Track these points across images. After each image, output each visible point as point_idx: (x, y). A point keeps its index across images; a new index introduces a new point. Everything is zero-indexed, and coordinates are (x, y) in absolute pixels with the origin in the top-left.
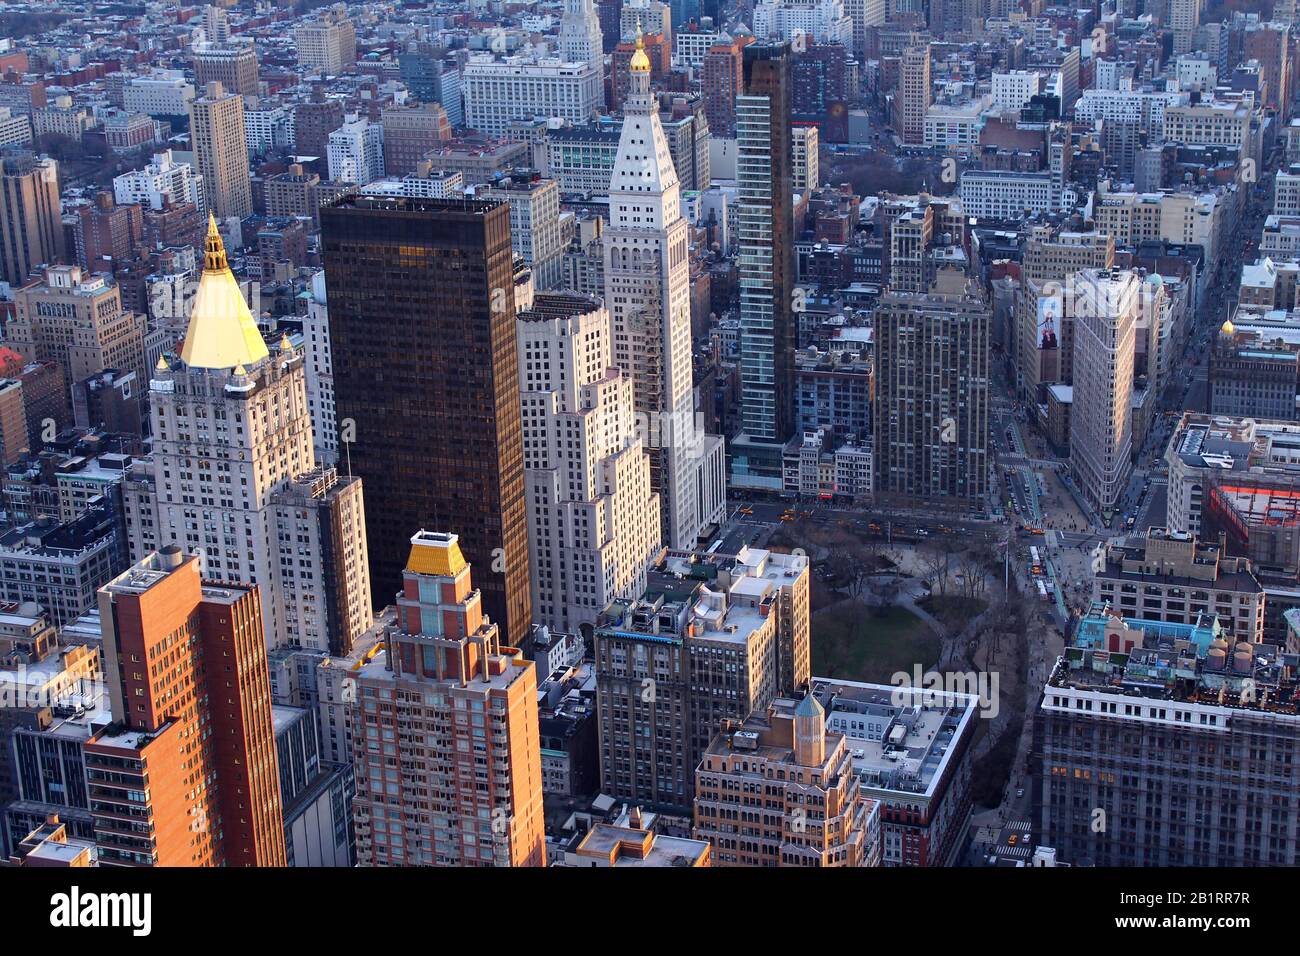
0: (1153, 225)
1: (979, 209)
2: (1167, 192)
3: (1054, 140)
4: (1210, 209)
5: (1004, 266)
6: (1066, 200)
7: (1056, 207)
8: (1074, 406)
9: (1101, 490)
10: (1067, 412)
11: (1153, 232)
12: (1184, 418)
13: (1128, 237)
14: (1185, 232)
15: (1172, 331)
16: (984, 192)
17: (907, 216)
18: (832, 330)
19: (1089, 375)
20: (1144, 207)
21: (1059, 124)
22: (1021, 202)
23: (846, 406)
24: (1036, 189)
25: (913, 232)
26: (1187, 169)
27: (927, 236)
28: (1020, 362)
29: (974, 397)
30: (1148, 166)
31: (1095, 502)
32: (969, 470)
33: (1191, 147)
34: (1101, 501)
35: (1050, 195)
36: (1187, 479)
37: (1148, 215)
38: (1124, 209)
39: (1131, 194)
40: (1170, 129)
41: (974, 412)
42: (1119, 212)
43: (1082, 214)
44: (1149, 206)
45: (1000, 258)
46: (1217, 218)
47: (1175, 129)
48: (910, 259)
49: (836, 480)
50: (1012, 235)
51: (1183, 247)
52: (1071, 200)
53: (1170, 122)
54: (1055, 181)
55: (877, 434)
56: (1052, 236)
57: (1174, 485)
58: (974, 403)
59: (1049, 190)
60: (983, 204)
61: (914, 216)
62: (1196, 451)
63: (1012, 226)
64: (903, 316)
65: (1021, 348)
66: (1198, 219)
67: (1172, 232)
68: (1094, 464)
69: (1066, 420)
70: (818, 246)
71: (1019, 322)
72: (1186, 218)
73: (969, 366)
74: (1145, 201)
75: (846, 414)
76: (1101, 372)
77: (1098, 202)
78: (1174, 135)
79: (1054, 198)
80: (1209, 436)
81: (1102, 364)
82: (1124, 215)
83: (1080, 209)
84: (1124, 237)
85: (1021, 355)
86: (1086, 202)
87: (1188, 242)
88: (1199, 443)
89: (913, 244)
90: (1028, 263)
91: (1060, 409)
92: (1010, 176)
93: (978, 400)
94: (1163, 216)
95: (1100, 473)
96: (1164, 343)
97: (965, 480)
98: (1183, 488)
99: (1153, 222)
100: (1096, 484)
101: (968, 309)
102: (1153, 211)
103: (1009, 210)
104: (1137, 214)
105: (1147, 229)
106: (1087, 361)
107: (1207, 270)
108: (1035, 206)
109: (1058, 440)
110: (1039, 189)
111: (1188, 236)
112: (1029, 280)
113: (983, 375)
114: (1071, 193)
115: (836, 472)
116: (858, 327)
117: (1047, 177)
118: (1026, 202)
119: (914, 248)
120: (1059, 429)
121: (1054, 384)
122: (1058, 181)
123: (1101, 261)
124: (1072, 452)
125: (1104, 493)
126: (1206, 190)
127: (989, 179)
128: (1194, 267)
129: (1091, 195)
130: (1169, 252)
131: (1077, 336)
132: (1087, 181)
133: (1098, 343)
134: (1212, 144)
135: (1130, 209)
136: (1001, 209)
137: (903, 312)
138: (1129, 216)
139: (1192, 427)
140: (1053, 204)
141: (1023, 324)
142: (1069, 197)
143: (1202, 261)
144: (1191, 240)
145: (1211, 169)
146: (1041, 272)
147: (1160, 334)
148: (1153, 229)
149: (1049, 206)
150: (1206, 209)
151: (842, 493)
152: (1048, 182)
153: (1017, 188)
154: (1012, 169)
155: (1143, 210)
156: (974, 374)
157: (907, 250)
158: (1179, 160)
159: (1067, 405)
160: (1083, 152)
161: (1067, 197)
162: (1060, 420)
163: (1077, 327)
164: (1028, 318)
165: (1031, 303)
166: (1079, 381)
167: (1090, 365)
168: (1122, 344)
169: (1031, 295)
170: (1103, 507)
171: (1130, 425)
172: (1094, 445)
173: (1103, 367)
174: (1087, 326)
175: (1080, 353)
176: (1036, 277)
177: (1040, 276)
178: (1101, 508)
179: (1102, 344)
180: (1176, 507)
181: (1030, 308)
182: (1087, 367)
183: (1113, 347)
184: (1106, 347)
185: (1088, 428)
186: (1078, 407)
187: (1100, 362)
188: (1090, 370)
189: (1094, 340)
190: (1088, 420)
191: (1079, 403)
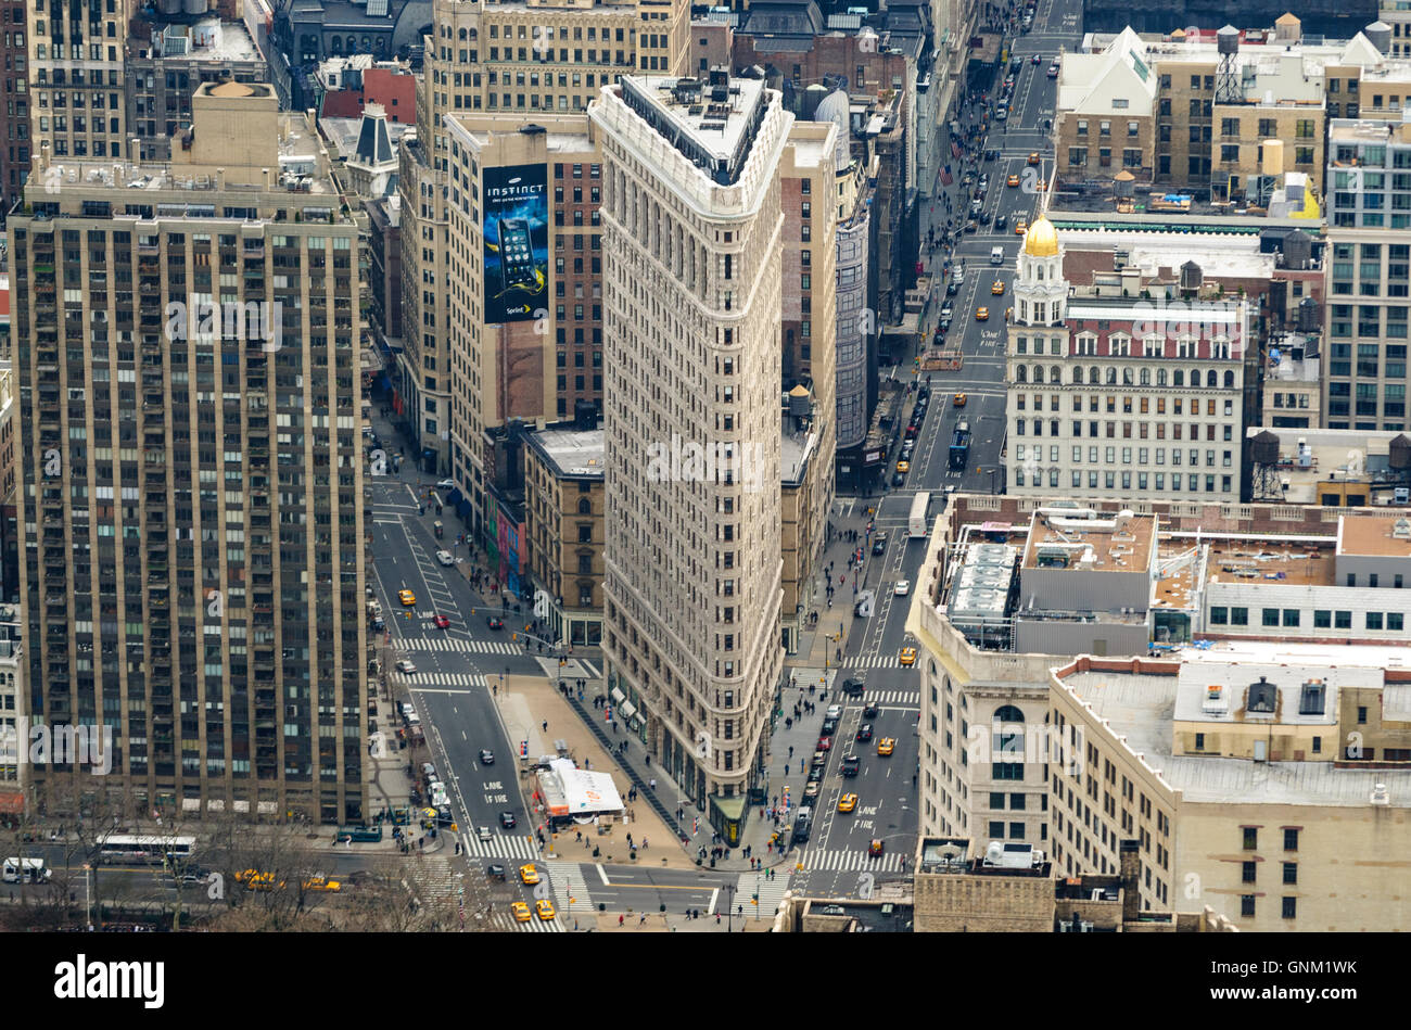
5: (355, 76)
8: (610, 485)
10: (585, 507)
12: (951, 509)
19: (657, 393)
28: (431, 363)
31: (691, 770)
34: (709, 768)
36: (978, 687)
41: (323, 518)
57: (939, 711)
62: (999, 603)
64: (98, 236)
65: (429, 319)
68: (681, 659)
69: (585, 533)
76: (692, 384)
81: (695, 360)
85: (430, 341)
90: (438, 65)
91: (568, 498)
95: (704, 688)
97: (304, 727)
98: (971, 716)
100: (692, 718)
106: (646, 352)
112: (451, 116)
113: (345, 404)
120: (565, 560)
123: (659, 51)
124: (609, 626)
125: (716, 744)
131: (611, 277)
139: (977, 536)
141: (433, 245)
146: (482, 91)
162: (566, 530)
163: (610, 250)
164: (452, 229)
165: (458, 185)
166: (624, 410)
167: (657, 365)
168: (751, 298)
169: (457, 161)
170: (716, 785)
171: (777, 535)
172: (679, 603)
173: (699, 367)
174: (641, 249)
175: (623, 330)
176: (468, 105)
177: (478, 104)
178: (709, 789)
179: (693, 298)
180: (947, 771)
181: (456, 200)
182: (647, 368)
183: (729, 307)
184: (705, 310)
185: (658, 552)
186: (623, 489)
187: (687, 354)
188: (659, 381)
189: (669, 288)
190: (656, 528)
191: (626, 480)
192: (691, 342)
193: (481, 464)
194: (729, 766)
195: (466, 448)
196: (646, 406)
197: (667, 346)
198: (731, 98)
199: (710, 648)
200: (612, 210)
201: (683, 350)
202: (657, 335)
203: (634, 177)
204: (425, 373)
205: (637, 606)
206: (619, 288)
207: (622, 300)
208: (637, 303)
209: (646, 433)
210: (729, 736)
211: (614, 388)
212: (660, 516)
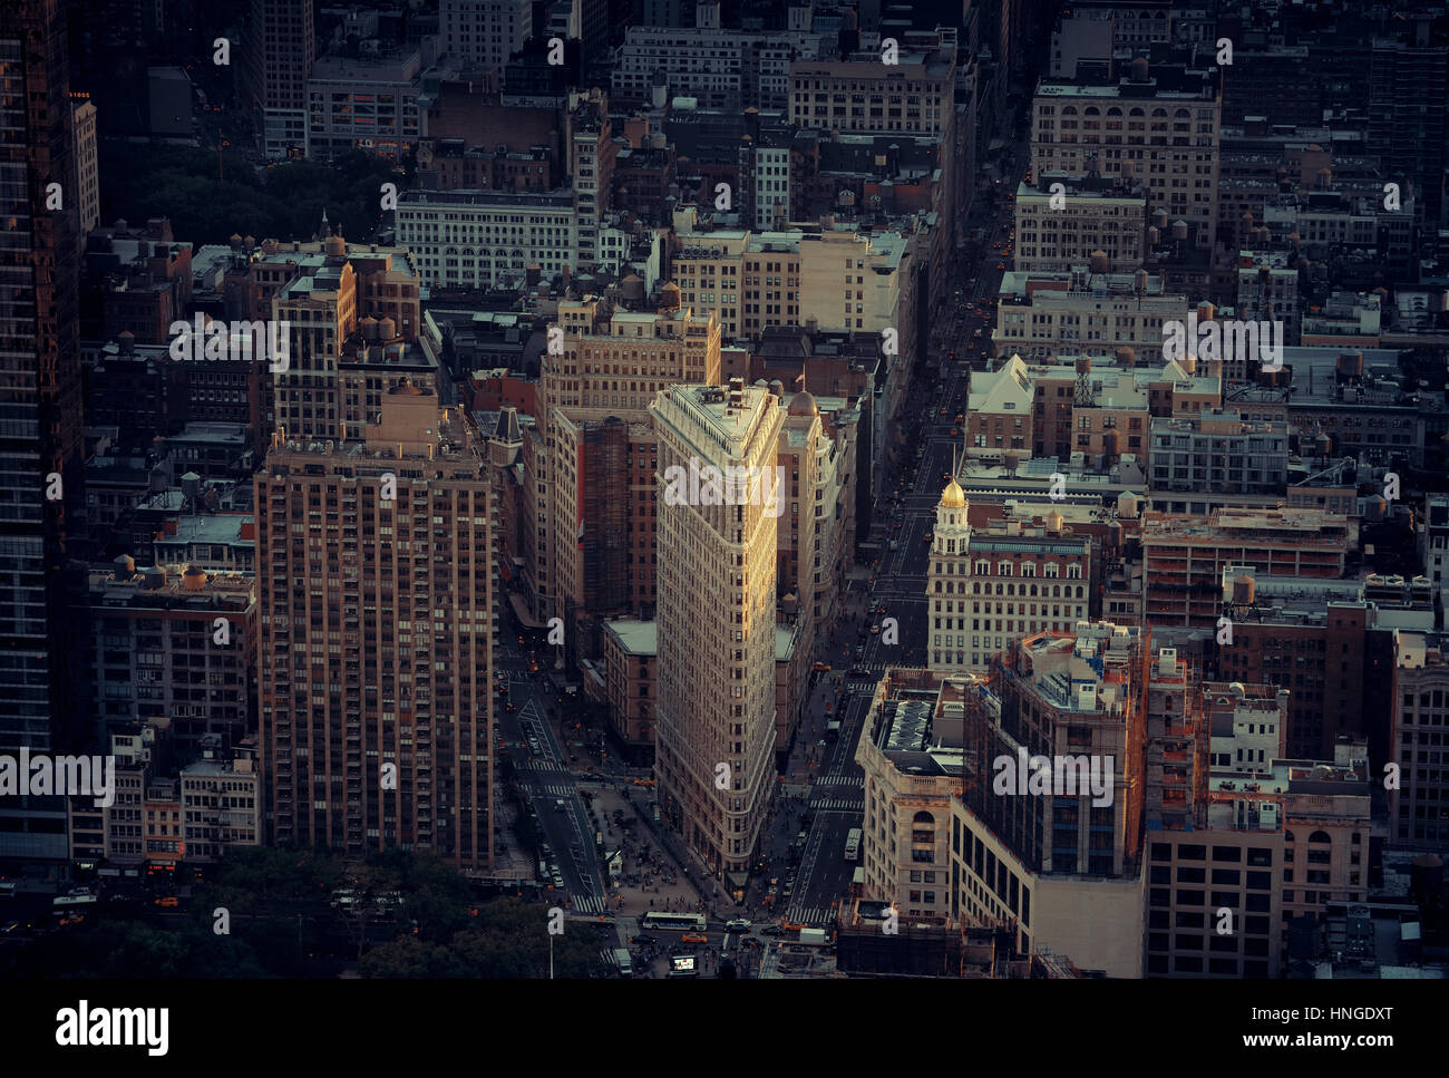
0: (784, 296)
1: (432, 268)
2: (805, 229)
3: (578, 127)
4: (893, 261)
5: (496, 383)
6: (607, 248)
7: (587, 263)
8: (660, 661)
9: (723, 827)
10: (644, 674)
11: (784, 310)
12: (886, 678)
13: (738, 320)
14: (848, 309)
15: (838, 506)
16: (442, 233)
17: (303, 285)
18: (159, 520)
19: (692, 598)
20: (764, 259)
21: (585, 96)
22: (517, 253)
23: (199, 677)
24: (545, 226)
25: (318, 317)
26: (842, 184)
27: (347, 324)
28: (542, 576)
29: (465, 653)
30: (765, 177)
31: (712, 852)
32: (457, 799)
33: (846, 139)
34: (723, 850)
35: (574, 236)
36: (903, 798)
37: (773, 275)
38: (729, 263)
39: (737, 235)
40: (802, 104)
41: (465, 680)
42: (718, 271)
43: (642, 274)
44: (774, 258)
45: (487, 366)
46: (906, 277)
47: (812, 103)
48: (314, 373)
49: (182, 832)
50: (507, 320)
51: (845, 336)
52: (617, 248)
53: (802, 91)
54: (582, 210)
55: (267, 735)
56: (597, 320)
57: (877, 815)
58: (464, 665)
59: (573, 230)
60: (441, 258)
61: (318, 284)
62: (917, 743)
63: (504, 302)
64: (315, 489)
65: (543, 547)
66: (872, 280)
67: (823, 309)
69: (644, 691)
70: (112, 348)
71: (538, 495)
72: (849, 280)
73: (453, 588)
74: (768, 249)
75: (199, 695)
76: (715, 592)
77: (671, 252)
78: (811, 117)
79: (582, 244)
80: (941, 714)
81: (718, 576)
82: (729, 277)
83: (638, 266)
84: (729, 320)
85: (543, 561)
86: (648, 252)
87: (854, 328)
88: (922, 727)
89: (319, 341)
90: (552, 376)
91: (632, 668)
92: (493, 200)
93: (473, 658)
94: (805, 275)
95: (720, 796)
96: (825, 529)
97: (450, 820)
98: (898, 818)
99: (784, 290)
100: (712, 817)
101: (448, 473)
102: (784, 267)
103: (493, 270)
104: (752, 274)
105: (773, 302)
106: (685, 570)
107: (892, 381)
108: (546, 261)
109: (630, 732)
110: (553, 226)
111: (854, 316)
112: (558, 410)
113: (481, 603)
114: (615, 234)
115: (182, 816)
116: (212, 514)
117: (568, 202)
118: (527, 252)
119: (319, 350)
120: (631, 709)
121: (615, 619)
122: (590, 210)
123: (699, 369)
124: (659, 754)
125: (730, 835)
126: (881, 224)
127: (452, 208)
128: (871, 376)
129: (656, 237)
130: (819, 349)
132: (646, 209)
133: (707, 534)
134: (886, 133)
135: (739, 265)
136: (476, 269)
137: (314, 480)
138: (738, 278)
139: (904, 696)
140: (582, 256)
141: (545, 497)
142: (612, 241)
143: (883, 366)
144: (859, 323)
145: (887, 183)
146: (579, 394)
147: (819, 511)
148: (784, 303)
149: (572, 263)
150: (887, 262)
151: (196, 858)
152: (569, 212)
153: (509, 225)
154: (496, 186)
155: (763, 266)
156: (464, 601)
157: (306, 355)
158: (823, 166)
159: (644, 658)
160: (636, 151)
161: (610, 244)
162: (631, 689)
163: (662, 503)
164: (558, 486)
165: (562, 456)
166: (670, 610)
167: (692, 579)
168: (755, 534)
169: (562, 441)
170: (728, 863)
171: (773, 695)
172: (706, 740)
173: (720, 581)
175: (670, 556)
176: (569, 403)
177: (576, 403)
178: (724, 866)
179: (716, 534)
180: (882, 856)
181: (561, 466)
182: (686, 581)
183: (740, 540)
184: (724, 542)
185: (691, 705)
186: (669, 662)
187: (712, 572)
188: (693, 590)
189: (700, 527)
190: (691, 689)
191: (670, 656)
192: (714, 564)
194: (737, 850)
196: (684, 607)
197: (699, 567)
198: (743, 401)
200: (663, 475)
201: (709, 568)
203: (678, 452)
205: (677, 743)
206: (668, 527)
207: (670, 535)
208: (679, 538)
209: (684, 626)
210: (737, 829)
211: (664, 594)
212: (693, 681)
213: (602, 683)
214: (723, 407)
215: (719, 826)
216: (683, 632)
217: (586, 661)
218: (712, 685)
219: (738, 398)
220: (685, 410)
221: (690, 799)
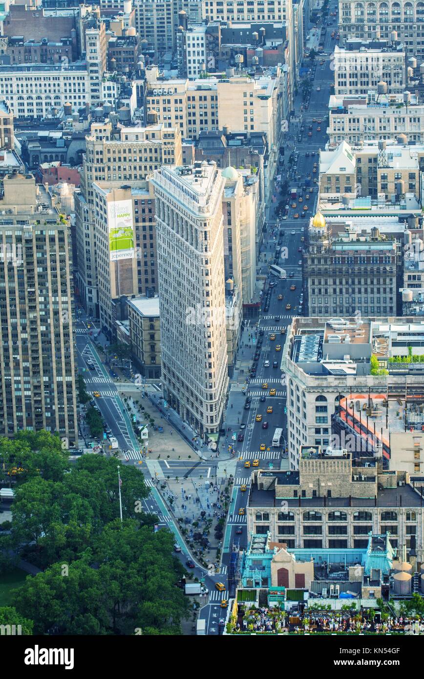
0: (209, 114)
6: (106, 92)
8: (162, 319)
9: (204, 410)
10: (152, 327)
12: (293, 323)
14: (246, 120)
19: (179, 284)
30: (191, 49)
31: (198, 424)
32: (56, 401)
34: (204, 422)
35: (88, 88)
36: (308, 389)
37: (203, 102)
40: (209, 8)
41: (57, 335)
42: (172, 102)
43: (128, 106)
44: (204, 93)
45: (48, 161)
53: (209, 1)
54: (93, 72)
56: (113, 132)
57: (294, 399)
58: (56, 327)
62: (315, 358)
66: (258, 104)
68: (192, 382)
69: (153, 336)
72: (245, 104)
73: (48, 285)
76: (193, 280)
77: (148, 92)
78: (215, 15)
79: (93, 91)
80: (326, 341)
81: (194, 271)
82: (178, 105)
86: (130, 93)
87: (249, 130)
88: (316, 349)
90: (89, 165)
91: (145, 324)
93: (61, 323)
94: (221, 102)
95: (201, 393)
97: (53, 413)
98: (307, 400)
99: (209, 111)
100: (197, 404)
101: (43, 221)
102: (208, 98)
105: (204, 118)
106: (174, 269)
107: (271, 159)
109: (145, 359)
112: (94, 183)
113: (64, 292)
117: (84, 68)
118: (63, 96)
120: (145, 347)
121: (133, 297)
123: (171, 157)
124: (163, 371)
125: (207, 413)
126: (259, 72)
129: (135, 85)
131: (160, 241)
133: (187, 248)
135: (184, 98)
140: (93, 97)
146: (105, 174)
152: (85, 73)
153: (52, 82)
155: (197, 98)
156: (55, 292)
159: (151, 319)
161: (108, 90)
162: (145, 336)
163: (159, 232)
164: (96, 225)
165: (98, 209)
166: (166, 291)
167: (179, 274)
168: (214, 246)
169: (98, 200)
170: (207, 429)
172: (191, 362)
173: (195, 273)
174: (171, 230)
175: (165, 261)
176: (100, 179)
177: (104, 179)
178: (205, 431)
179: (193, 248)
181: (98, 214)
182: (175, 275)
183: (206, 251)
184: (197, 252)
185: (182, 343)
186: (167, 320)
187: (191, 269)
188: (180, 279)
189: (182, 244)
190: (181, 334)
191: (168, 316)
192: (192, 264)
193: (110, 313)
194: (212, 422)
195: (104, 307)
196: (175, 289)
197: (183, 266)
198: (203, 173)
199: (203, 378)
200: (159, 216)
201: (189, 267)
202: (178, 262)
203: (168, 204)
204: (87, 279)
205: (174, 364)
206: (163, 245)
207: (165, 250)
208: (170, 251)
209: (175, 299)
210: (211, 410)
211: (163, 282)
212: (182, 330)
213: (128, 333)
214: (191, 177)
215: (200, 409)
216: (175, 303)
217: (118, 322)
218: (193, 332)
219: (200, 172)
220: (170, 179)
221: (183, 394)
